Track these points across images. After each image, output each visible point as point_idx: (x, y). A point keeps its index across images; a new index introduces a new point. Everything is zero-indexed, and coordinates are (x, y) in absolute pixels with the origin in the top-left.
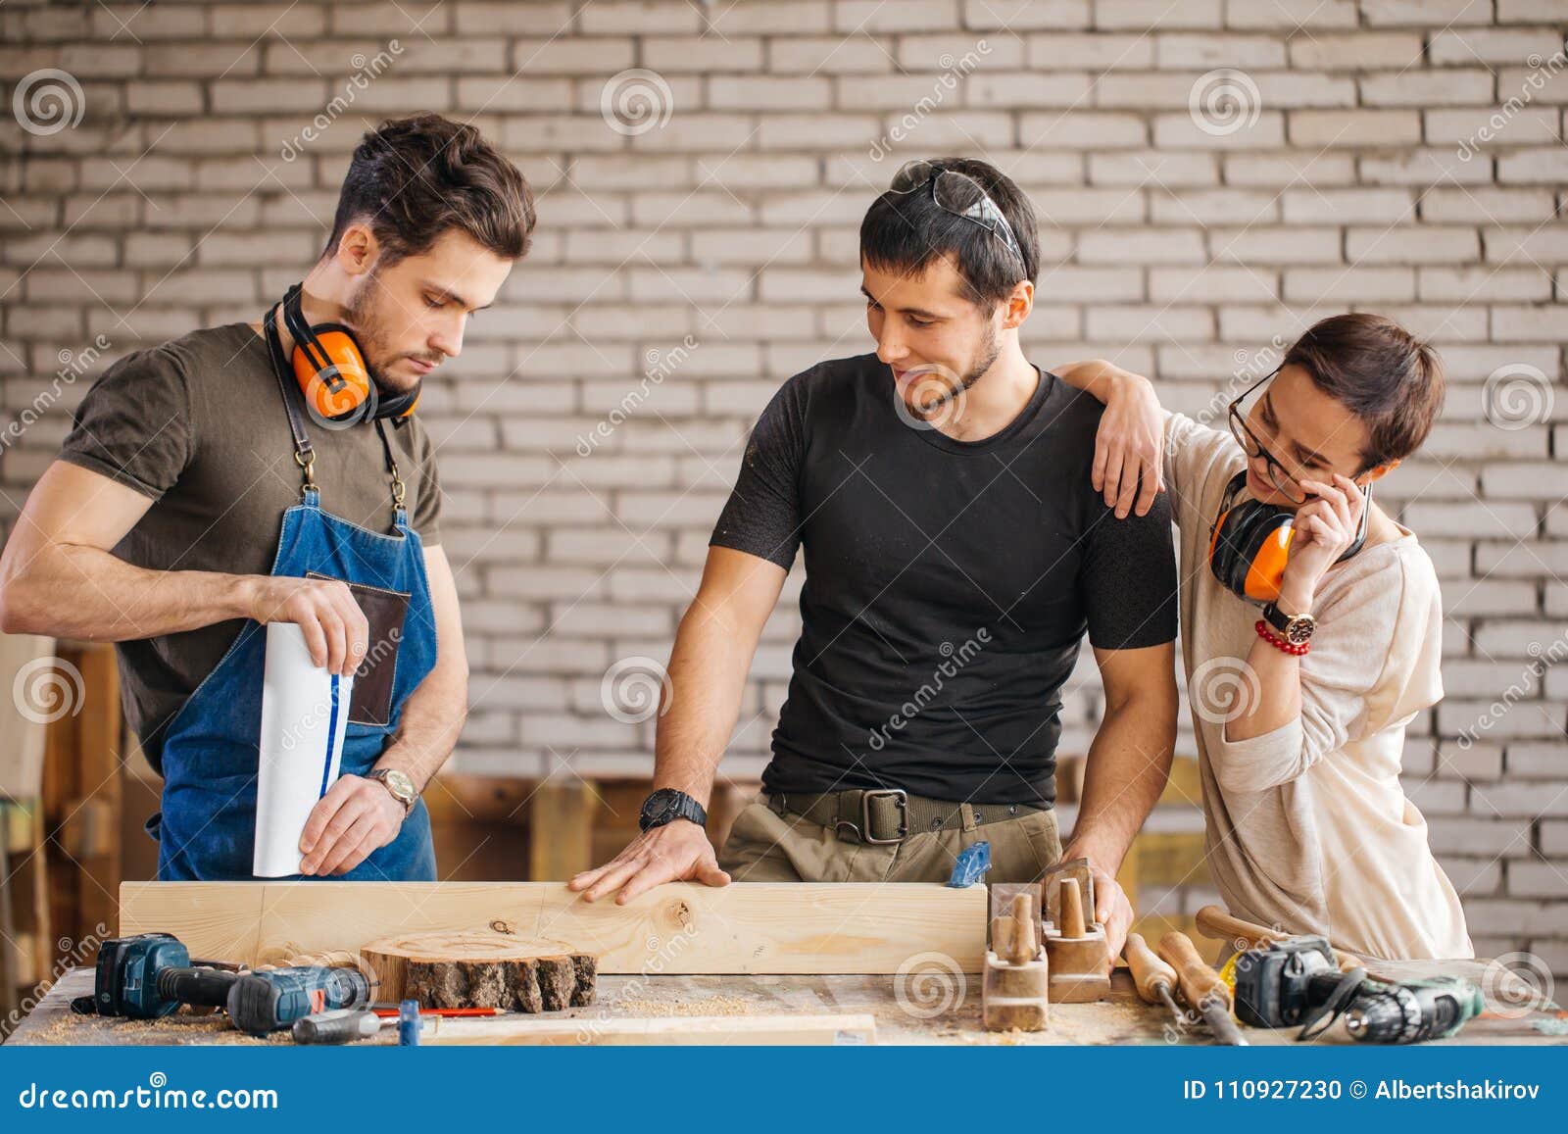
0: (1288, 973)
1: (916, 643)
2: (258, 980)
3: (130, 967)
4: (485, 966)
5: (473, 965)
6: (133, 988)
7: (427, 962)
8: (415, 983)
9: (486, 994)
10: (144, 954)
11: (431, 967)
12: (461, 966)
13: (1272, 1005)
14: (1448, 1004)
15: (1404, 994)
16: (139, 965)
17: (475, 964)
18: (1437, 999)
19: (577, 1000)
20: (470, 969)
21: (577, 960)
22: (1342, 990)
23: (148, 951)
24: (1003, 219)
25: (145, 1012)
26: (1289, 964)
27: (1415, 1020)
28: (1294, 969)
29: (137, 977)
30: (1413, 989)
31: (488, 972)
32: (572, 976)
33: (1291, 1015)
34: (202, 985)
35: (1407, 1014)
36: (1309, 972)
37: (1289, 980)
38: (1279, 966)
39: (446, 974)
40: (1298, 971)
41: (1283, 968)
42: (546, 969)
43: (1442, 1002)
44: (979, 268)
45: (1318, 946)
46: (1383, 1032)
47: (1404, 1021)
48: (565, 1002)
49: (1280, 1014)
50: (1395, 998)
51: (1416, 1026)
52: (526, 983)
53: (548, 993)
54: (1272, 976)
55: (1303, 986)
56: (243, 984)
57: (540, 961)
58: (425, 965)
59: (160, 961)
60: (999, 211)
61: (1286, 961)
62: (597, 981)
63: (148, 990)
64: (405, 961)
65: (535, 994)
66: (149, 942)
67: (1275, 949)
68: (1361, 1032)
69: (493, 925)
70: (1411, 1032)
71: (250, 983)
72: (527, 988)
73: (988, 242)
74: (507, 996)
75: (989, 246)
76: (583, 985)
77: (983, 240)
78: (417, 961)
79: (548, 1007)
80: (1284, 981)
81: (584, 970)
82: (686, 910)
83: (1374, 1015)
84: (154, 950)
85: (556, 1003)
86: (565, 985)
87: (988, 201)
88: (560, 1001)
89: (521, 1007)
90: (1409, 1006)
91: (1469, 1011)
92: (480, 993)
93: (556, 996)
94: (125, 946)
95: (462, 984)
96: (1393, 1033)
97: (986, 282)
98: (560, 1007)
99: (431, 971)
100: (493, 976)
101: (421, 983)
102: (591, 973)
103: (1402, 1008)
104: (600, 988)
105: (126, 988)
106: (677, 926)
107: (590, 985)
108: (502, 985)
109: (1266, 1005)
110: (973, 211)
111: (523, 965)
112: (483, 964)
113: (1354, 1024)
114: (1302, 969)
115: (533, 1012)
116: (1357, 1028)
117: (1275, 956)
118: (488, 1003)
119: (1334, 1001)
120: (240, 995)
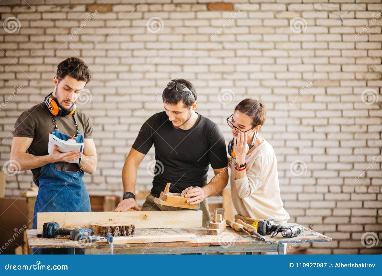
0: (268, 225)
1: (179, 168)
2: (76, 230)
3: (50, 228)
4: (116, 227)
5: (113, 227)
6: (50, 232)
7: (105, 226)
8: (103, 230)
9: (116, 232)
10: (52, 225)
11: (106, 227)
12: (111, 227)
13: (265, 231)
14: (299, 230)
15: (292, 228)
16: (51, 228)
17: (114, 227)
18: (297, 229)
19: (132, 234)
20: (113, 228)
21: (132, 226)
22: (278, 228)
23: (53, 225)
24: (190, 91)
25: (52, 237)
26: (268, 223)
27: (294, 233)
28: (269, 224)
29: (51, 230)
30: (293, 227)
31: (116, 228)
32: (131, 229)
33: (268, 233)
34: (64, 231)
35: (292, 232)
36: (272, 225)
37: (268, 226)
38: (266, 224)
39: (108, 229)
40: (270, 225)
41: (267, 224)
42: (127, 228)
43: (298, 230)
44: (187, 102)
45: (272, 220)
46: (289, 235)
47: (292, 233)
48: (130, 234)
49: (266, 233)
50: (290, 229)
51: (294, 234)
52: (123, 230)
53: (127, 232)
54: (265, 226)
55: (271, 227)
56: (73, 231)
57: (125, 226)
58: (104, 227)
59: (55, 227)
60: (189, 90)
61: (267, 223)
62: (135, 230)
63: (53, 232)
64: (100, 227)
65: (125, 232)
66: (53, 223)
67: (265, 221)
68: (285, 235)
69: (109, 220)
70: (293, 235)
71: (75, 231)
72: (124, 231)
73: (188, 96)
74: (120, 233)
75: (188, 97)
76: (133, 231)
77: (187, 96)
78: (103, 226)
79: (127, 235)
80: (267, 227)
81: (133, 228)
82: (146, 216)
83: (287, 232)
84: (54, 225)
85: (128, 234)
86: (130, 230)
87: (187, 88)
88: (129, 234)
89: (122, 235)
90: (293, 230)
91: (302, 231)
92: (115, 232)
93: (128, 233)
94: (48, 224)
95: (111, 231)
96: (290, 235)
97: (189, 104)
98: (129, 235)
99: (106, 228)
100: (117, 229)
101: (104, 231)
102: (134, 228)
103: (291, 231)
104: (136, 231)
105: (49, 232)
106: (144, 220)
107: (134, 230)
108: (119, 231)
109: (264, 231)
110: (184, 90)
111: (123, 227)
112: (115, 227)
113: (284, 234)
114: (270, 224)
115: (124, 236)
116: (284, 235)
117: (265, 222)
118: (116, 234)
119: (277, 230)
120: (73, 233)
